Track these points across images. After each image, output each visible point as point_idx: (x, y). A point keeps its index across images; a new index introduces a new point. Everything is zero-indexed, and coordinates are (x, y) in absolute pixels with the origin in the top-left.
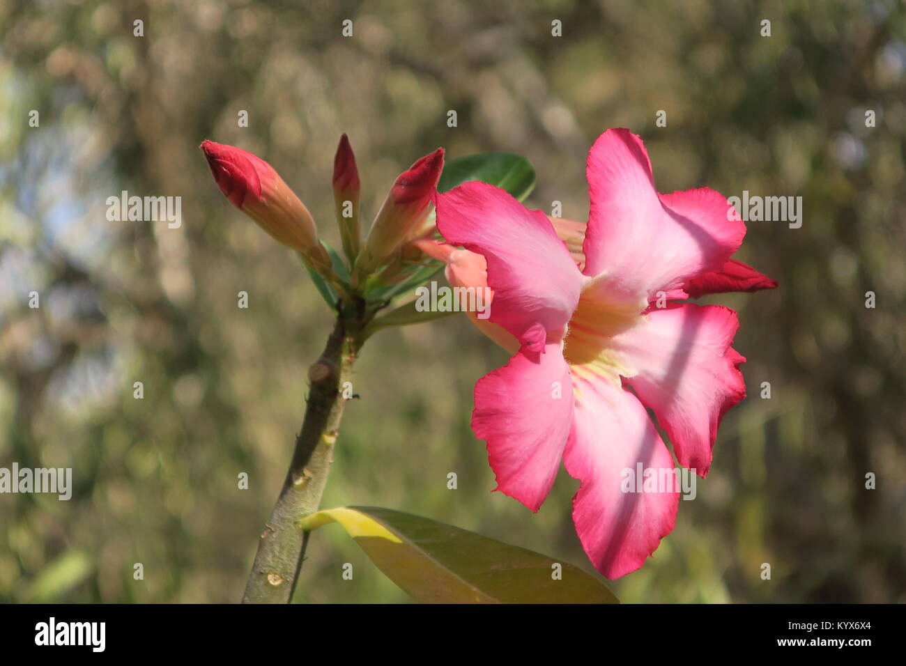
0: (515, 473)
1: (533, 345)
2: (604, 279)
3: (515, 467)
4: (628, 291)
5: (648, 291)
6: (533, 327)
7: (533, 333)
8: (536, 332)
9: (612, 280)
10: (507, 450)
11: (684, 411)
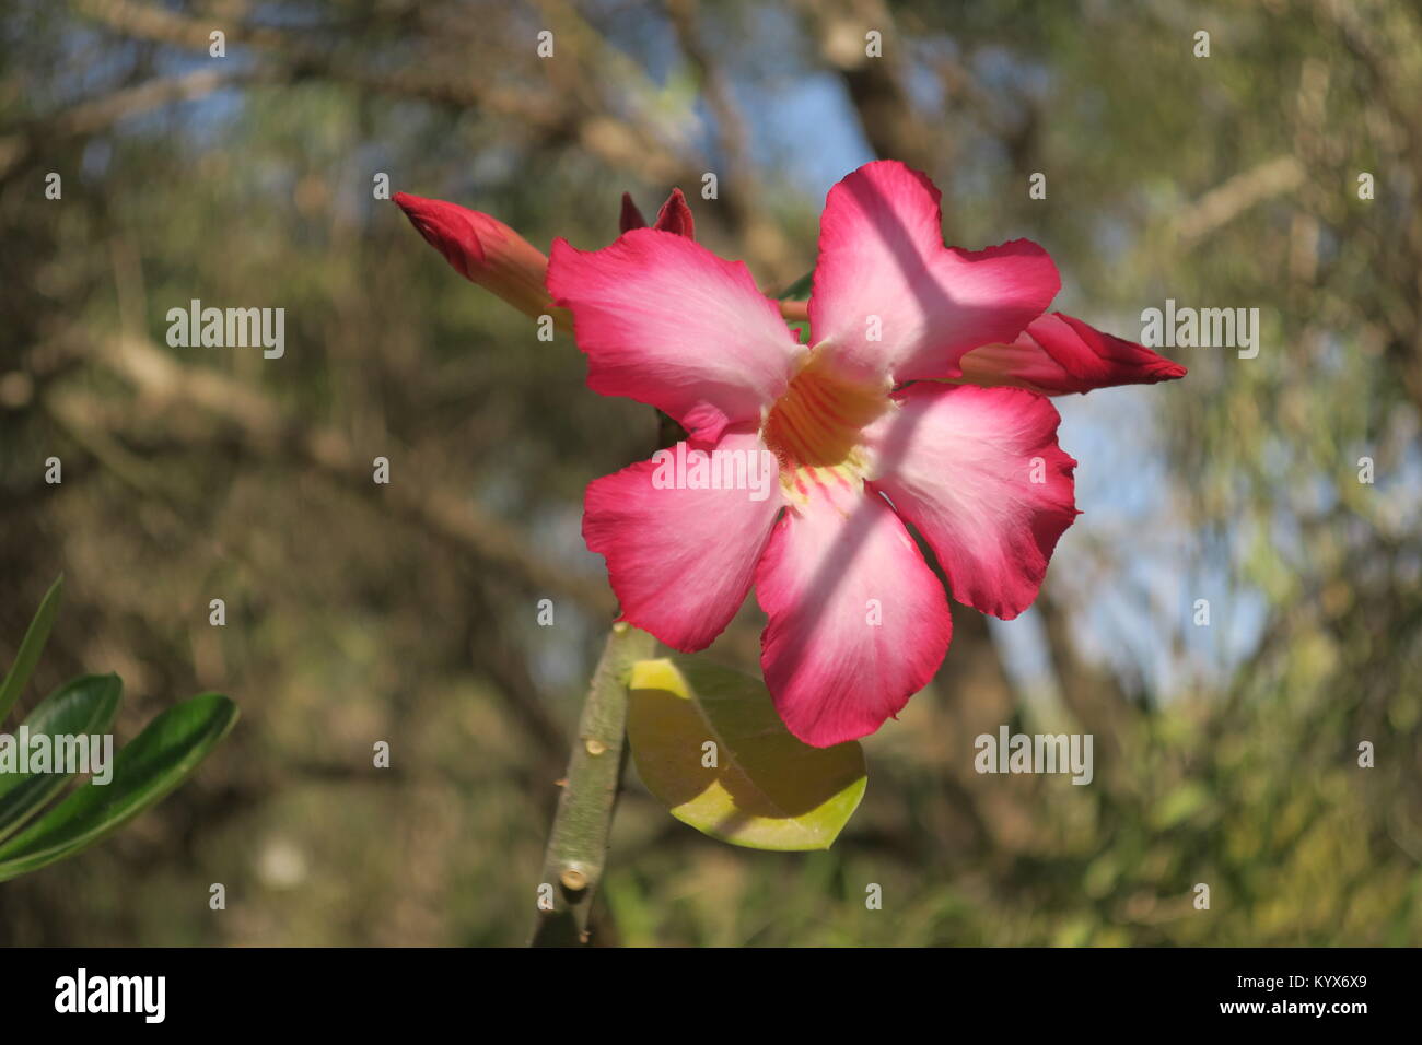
0: (648, 598)
1: (698, 432)
2: (829, 350)
3: (650, 590)
4: (863, 365)
5: (892, 365)
6: (697, 408)
7: (696, 417)
8: (704, 415)
9: (839, 349)
10: (636, 567)
11: (950, 526)
